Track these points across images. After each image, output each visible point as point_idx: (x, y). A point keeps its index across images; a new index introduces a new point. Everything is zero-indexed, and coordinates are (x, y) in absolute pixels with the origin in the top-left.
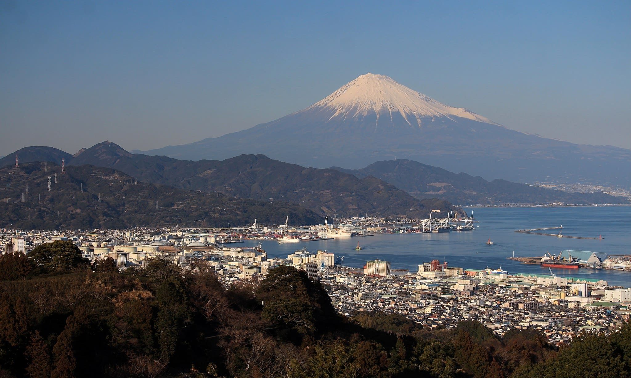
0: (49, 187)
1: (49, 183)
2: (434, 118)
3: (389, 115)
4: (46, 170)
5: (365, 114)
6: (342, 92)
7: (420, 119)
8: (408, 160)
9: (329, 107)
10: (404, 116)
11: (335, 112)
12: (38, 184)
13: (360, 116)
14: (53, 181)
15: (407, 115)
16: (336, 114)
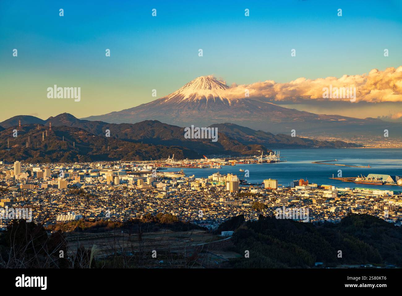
0: (43, 138)
1: (43, 136)
2: (238, 101)
3: (213, 99)
4: (38, 129)
5: (200, 98)
6: (187, 86)
7: (230, 101)
8: (231, 124)
9: (180, 95)
10: (222, 99)
11: (183, 98)
12: (35, 137)
13: (197, 100)
14: (45, 135)
15: (223, 99)
16: (185, 98)
